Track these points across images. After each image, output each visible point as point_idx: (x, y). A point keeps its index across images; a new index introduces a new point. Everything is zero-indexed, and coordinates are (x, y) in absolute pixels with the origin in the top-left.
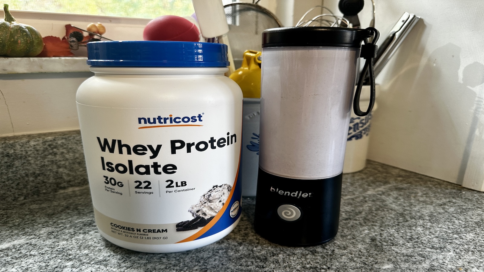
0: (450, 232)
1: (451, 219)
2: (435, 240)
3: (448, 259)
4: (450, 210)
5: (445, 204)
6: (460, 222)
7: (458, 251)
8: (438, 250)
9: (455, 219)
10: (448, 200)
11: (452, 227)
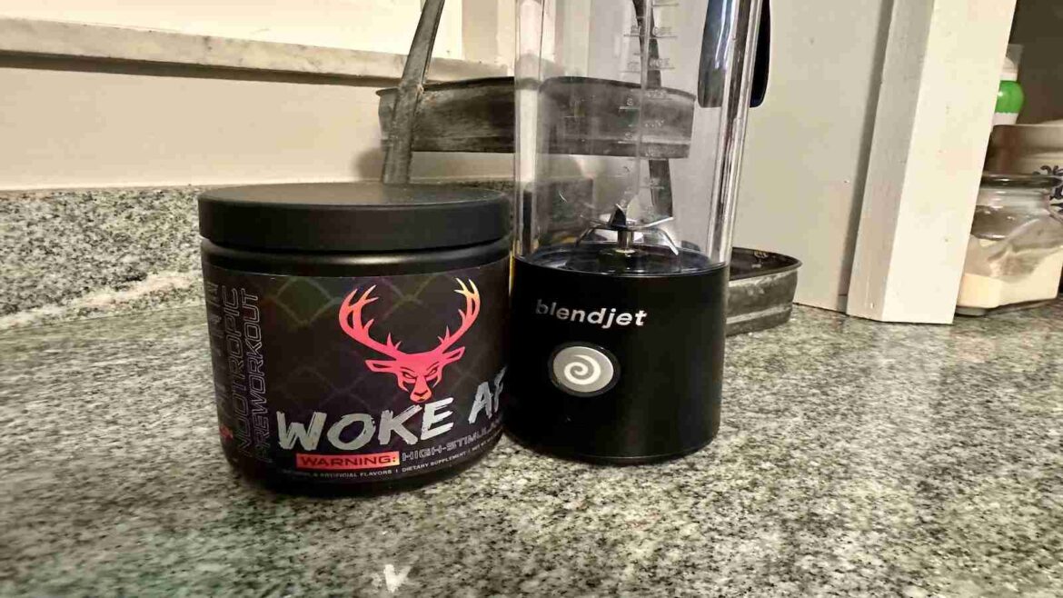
0: (804, 384)
1: (811, 365)
2: (769, 398)
3: (789, 429)
4: (813, 351)
5: (804, 342)
6: (830, 368)
7: (812, 414)
8: (770, 415)
9: (819, 364)
10: (812, 336)
11: (811, 377)
